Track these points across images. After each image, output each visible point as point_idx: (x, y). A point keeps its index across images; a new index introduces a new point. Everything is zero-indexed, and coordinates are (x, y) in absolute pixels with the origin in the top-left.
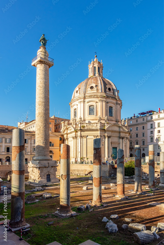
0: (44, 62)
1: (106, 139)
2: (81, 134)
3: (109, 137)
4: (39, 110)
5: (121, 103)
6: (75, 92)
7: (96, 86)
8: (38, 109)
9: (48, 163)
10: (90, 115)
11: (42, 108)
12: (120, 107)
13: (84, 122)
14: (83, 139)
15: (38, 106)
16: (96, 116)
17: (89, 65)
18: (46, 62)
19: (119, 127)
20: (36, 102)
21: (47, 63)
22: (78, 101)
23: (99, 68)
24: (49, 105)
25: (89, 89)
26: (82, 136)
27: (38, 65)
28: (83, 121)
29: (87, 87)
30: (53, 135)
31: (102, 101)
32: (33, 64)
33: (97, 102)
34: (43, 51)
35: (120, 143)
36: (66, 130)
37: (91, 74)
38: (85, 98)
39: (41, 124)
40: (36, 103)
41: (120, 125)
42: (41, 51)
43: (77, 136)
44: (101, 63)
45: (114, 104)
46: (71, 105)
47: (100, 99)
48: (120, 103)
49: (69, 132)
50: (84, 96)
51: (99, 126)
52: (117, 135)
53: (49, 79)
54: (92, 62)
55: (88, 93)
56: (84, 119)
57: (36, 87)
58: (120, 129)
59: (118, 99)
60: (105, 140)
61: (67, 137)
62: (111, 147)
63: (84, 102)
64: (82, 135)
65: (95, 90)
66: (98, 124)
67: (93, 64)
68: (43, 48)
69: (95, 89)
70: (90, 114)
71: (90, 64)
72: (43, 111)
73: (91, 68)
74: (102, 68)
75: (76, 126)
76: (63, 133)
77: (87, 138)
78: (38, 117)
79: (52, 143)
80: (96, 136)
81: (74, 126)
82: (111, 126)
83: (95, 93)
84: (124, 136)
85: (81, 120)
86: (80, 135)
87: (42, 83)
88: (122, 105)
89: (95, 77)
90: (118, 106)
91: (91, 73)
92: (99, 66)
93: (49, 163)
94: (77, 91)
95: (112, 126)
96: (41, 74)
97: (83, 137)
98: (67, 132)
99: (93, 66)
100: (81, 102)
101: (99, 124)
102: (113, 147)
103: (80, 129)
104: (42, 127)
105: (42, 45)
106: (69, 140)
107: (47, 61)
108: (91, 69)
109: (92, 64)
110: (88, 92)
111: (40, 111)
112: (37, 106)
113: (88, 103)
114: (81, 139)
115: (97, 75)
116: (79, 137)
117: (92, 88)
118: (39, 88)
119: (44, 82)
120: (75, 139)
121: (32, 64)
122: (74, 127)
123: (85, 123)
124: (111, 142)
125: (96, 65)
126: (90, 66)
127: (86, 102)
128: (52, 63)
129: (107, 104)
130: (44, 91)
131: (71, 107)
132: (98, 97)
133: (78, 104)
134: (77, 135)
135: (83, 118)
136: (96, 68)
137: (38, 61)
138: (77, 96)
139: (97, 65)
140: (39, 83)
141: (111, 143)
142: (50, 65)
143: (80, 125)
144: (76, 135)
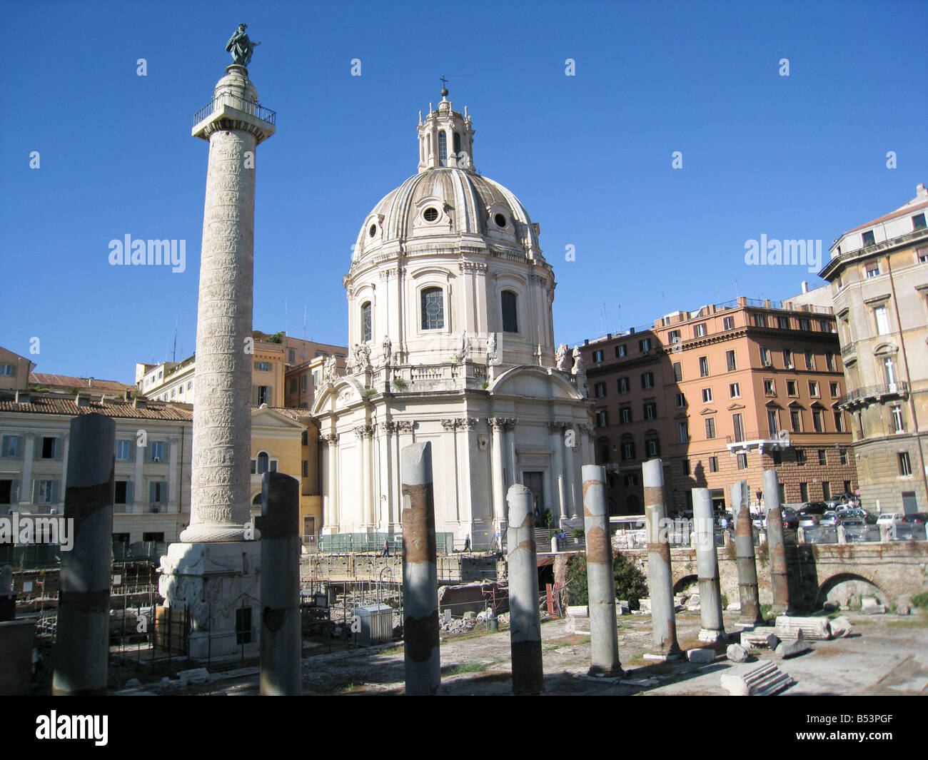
0: (239, 122)
1: (496, 436)
2: (389, 416)
3: (506, 427)
4: (210, 314)
5: (552, 275)
6: (365, 231)
7: (448, 208)
8: (207, 311)
9: (244, 554)
10: (425, 331)
11: (222, 308)
12: (548, 292)
13: (402, 361)
14: (398, 436)
15: (208, 298)
16: (451, 331)
17: (420, 124)
18: (246, 124)
19: (548, 379)
20: (201, 283)
21: (249, 127)
22: (378, 270)
23: (456, 137)
24: (251, 294)
25: (420, 220)
26: (395, 426)
27: (215, 134)
28: (396, 358)
29: (413, 213)
30: (275, 422)
31: (473, 269)
32: (196, 130)
33: (451, 275)
34: (236, 83)
35: (554, 452)
36: (330, 400)
37: (427, 161)
38: (403, 258)
39: (216, 376)
40: (201, 287)
41: (550, 373)
42: (228, 83)
43: (374, 423)
44: (467, 118)
45: (520, 279)
46: (349, 287)
47: (463, 260)
48: (543, 274)
49: (340, 404)
50: (402, 249)
51: (465, 375)
52: (541, 414)
53: (254, 186)
54: (430, 115)
55: (416, 238)
56: (402, 348)
57: (205, 219)
58: (550, 390)
59: (535, 261)
60: (489, 442)
61: (334, 428)
62: (517, 471)
63: (401, 273)
64: (395, 420)
65: (442, 223)
66: (457, 370)
67: (436, 123)
68: (238, 72)
69: (443, 218)
70: (425, 326)
71: (424, 119)
72: (225, 319)
73: (429, 136)
74: (467, 134)
75: (368, 381)
76: (316, 412)
77: (414, 435)
78: (204, 344)
79: (270, 460)
80: (453, 422)
81: (362, 380)
82: (513, 377)
83: (443, 236)
84: (570, 420)
85: (390, 353)
86: (384, 419)
87: (227, 203)
88: (553, 285)
89: (445, 171)
90: (538, 288)
91: (429, 153)
92: (460, 130)
93: (247, 556)
94: (373, 228)
95: (518, 375)
96: (224, 167)
97: (399, 428)
98: (333, 405)
99: (434, 130)
100: (388, 273)
101: (465, 366)
102: (524, 473)
103: (384, 394)
104: (219, 388)
105: (235, 63)
106: (341, 442)
107: (249, 120)
108: (426, 140)
109: (431, 123)
110: (416, 233)
111: (215, 321)
112: (204, 300)
113: (415, 277)
114: (389, 436)
115: (450, 162)
116: (380, 431)
117: (431, 214)
118: (215, 225)
119: (234, 200)
120: (366, 441)
121: (193, 129)
122: (359, 387)
123: (406, 367)
124: (516, 451)
125: (447, 127)
126: (424, 129)
127: (408, 276)
128: (268, 127)
129: (494, 281)
130: (232, 235)
131: (351, 294)
132: (457, 254)
133: (376, 280)
134: (373, 420)
135: (399, 344)
136: (445, 136)
137: (216, 122)
138: (374, 250)
139: (449, 123)
140: (214, 204)
141: (517, 453)
142: (260, 135)
143: (383, 372)
144: (371, 419)
